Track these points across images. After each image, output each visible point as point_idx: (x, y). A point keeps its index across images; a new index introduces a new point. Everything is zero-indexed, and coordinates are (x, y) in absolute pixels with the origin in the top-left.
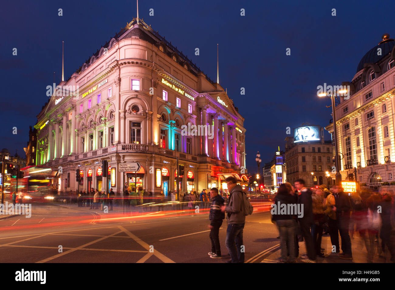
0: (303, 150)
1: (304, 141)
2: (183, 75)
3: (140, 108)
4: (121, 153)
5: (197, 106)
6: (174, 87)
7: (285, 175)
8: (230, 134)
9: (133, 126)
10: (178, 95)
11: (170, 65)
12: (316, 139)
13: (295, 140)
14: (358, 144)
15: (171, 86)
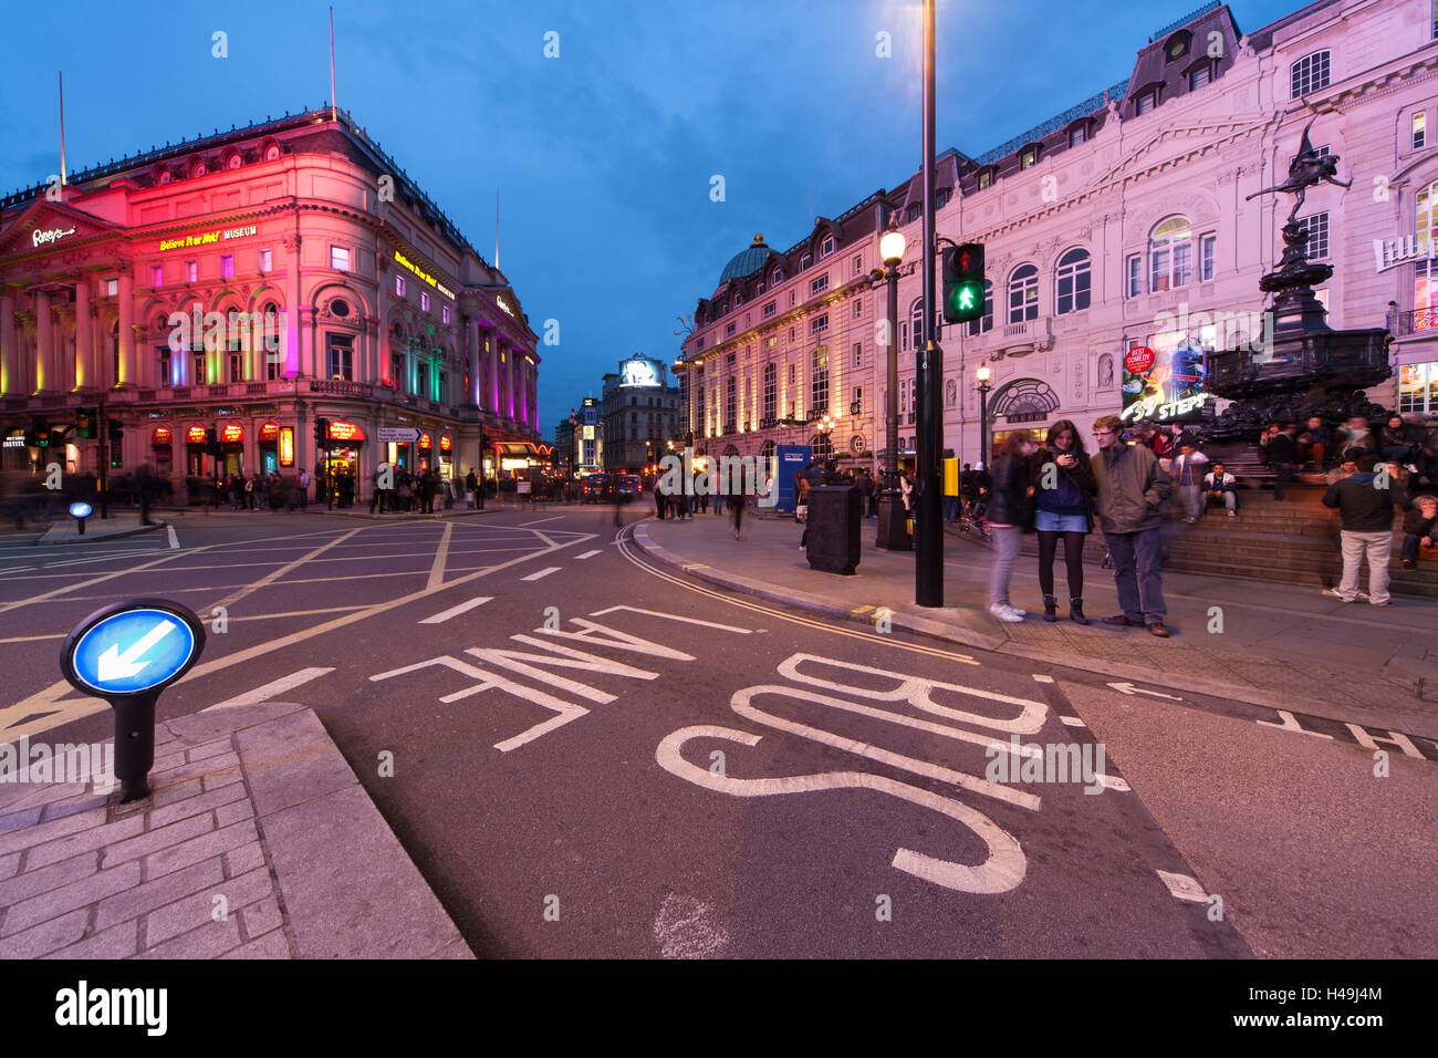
0: (634, 400)
1: (636, 385)
2: (436, 247)
3: (352, 308)
4: (310, 397)
5: (459, 310)
6: (417, 271)
7: (600, 446)
8: (517, 367)
9: (333, 343)
10: (424, 286)
11: (409, 225)
12: (653, 383)
13: (622, 383)
14: (714, 402)
15: (411, 267)
